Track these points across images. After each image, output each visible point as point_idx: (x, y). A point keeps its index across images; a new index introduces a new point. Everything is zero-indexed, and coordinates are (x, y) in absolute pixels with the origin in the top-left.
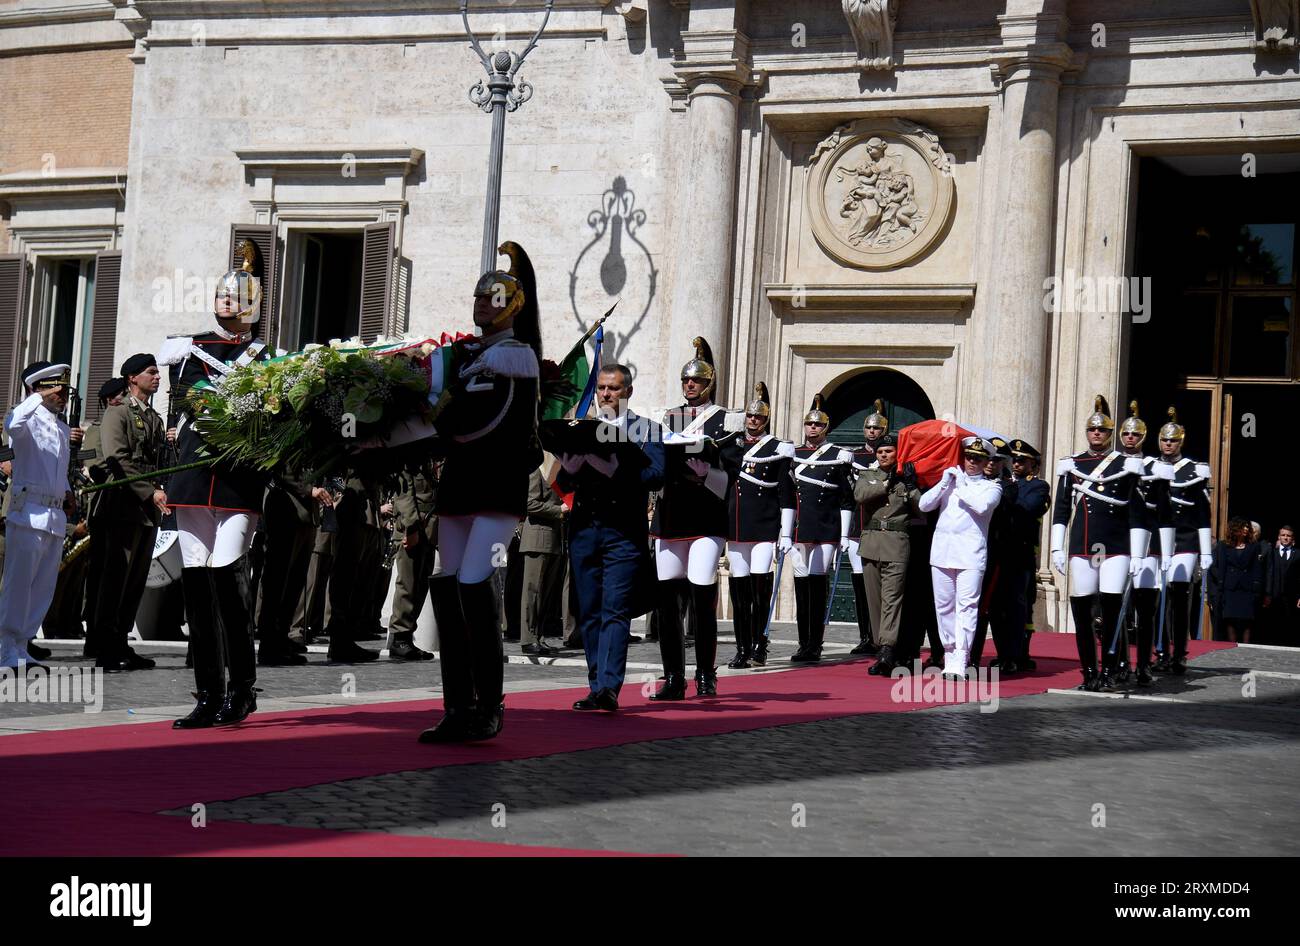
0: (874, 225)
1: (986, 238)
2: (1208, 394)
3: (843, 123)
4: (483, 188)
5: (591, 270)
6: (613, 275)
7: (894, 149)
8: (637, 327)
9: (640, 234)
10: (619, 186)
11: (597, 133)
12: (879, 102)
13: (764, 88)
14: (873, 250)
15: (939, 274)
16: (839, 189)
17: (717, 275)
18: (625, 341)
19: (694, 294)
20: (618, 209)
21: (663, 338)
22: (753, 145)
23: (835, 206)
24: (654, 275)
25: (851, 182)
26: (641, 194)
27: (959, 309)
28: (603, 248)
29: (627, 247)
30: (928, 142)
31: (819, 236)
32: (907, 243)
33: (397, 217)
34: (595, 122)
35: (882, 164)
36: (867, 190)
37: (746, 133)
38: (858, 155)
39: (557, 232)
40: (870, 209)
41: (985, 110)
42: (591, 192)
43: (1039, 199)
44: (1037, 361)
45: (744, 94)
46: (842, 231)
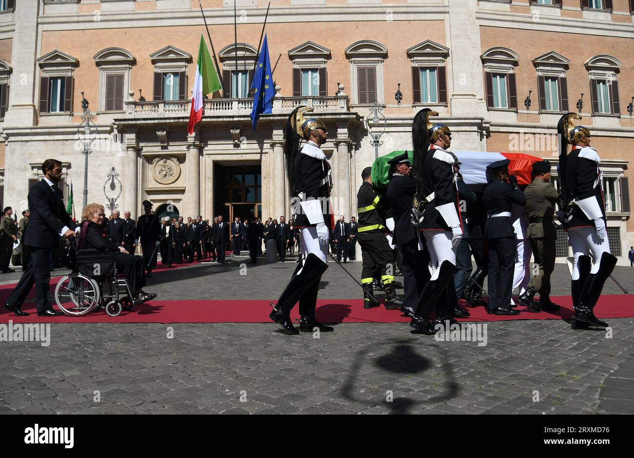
0: (165, 176)
1: (187, 178)
2: (229, 206)
3: (158, 156)
4: (84, 170)
5: (108, 186)
6: (113, 187)
7: (168, 161)
8: (118, 197)
9: (118, 178)
10: (113, 169)
11: (108, 158)
12: (165, 152)
13: (142, 149)
14: (165, 181)
15: (178, 185)
16: (158, 169)
17: (134, 186)
18: (116, 200)
19: (130, 190)
20: (113, 173)
21: (124, 199)
22: (140, 160)
23: (157, 172)
24: (121, 186)
25: (160, 168)
26: (118, 170)
27: (182, 191)
28: (110, 181)
29: (115, 181)
30: (175, 160)
31: (156, 179)
32: (172, 179)
33: (65, 176)
34: (107, 156)
35: (166, 164)
36: (163, 169)
37: (139, 158)
38: (161, 162)
39: (100, 178)
40: (164, 173)
41: (186, 154)
42: (108, 170)
43: (196, 170)
44: (198, 201)
45: (138, 151)
46: (159, 177)
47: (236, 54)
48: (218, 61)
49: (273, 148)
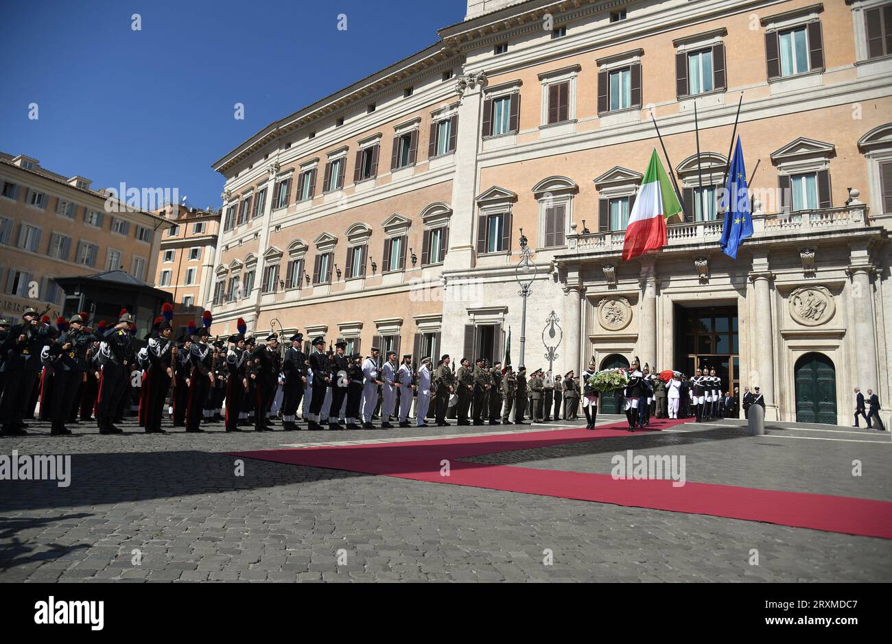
0: (613, 320)
1: (640, 323)
2: (694, 358)
3: (605, 297)
4: (521, 314)
5: (547, 332)
6: (552, 333)
7: (617, 303)
8: (558, 345)
9: (558, 323)
10: (553, 313)
11: (547, 301)
12: (613, 292)
13: (586, 289)
14: (614, 326)
15: (629, 331)
16: (605, 312)
17: (577, 333)
18: (555, 349)
19: (571, 337)
20: (553, 318)
21: (565, 348)
22: (584, 303)
23: (604, 316)
24: (562, 333)
25: (608, 311)
26: (558, 314)
27: (634, 339)
28: (550, 327)
29: (555, 326)
30: (625, 301)
31: (602, 324)
32: (621, 324)
33: (502, 322)
34: (547, 298)
35: (614, 306)
36: (611, 312)
37: (582, 300)
38: (609, 304)
39: (538, 324)
40: (612, 316)
41: (638, 293)
42: (547, 315)
43: (652, 313)
44: (654, 351)
45: (581, 291)
46: (606, 322)
47: (699, 167)
48: (676, 178)
49: (754, 282)
